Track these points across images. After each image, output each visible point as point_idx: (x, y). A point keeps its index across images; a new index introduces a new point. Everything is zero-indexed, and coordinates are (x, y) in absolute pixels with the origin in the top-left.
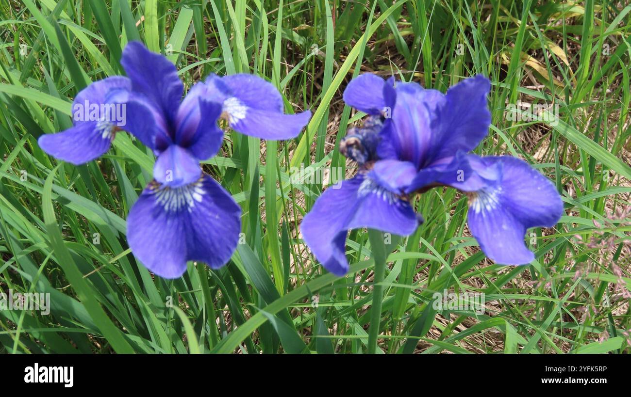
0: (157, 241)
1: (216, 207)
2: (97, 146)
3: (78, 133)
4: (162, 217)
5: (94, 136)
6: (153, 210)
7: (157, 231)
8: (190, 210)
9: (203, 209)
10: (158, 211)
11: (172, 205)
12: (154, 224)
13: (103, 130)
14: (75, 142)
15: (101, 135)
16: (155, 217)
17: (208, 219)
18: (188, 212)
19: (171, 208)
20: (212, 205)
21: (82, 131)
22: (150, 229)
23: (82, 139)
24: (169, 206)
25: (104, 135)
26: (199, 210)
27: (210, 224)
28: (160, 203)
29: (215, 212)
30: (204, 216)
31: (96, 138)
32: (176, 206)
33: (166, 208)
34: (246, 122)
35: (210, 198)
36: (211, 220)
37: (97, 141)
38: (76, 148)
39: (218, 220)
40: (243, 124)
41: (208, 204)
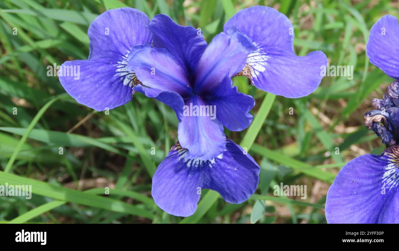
0: (178, 189)
1: (234, 161)
2: (118, 91)
3: (98, 73)
4: (183, 171)
5: (115, 81)
6: (176, 165)
7: (178, 182)
8: (210, 166)
9: (223, 164)
10: (180, 166)
11: (194, 163)
12: (176, 176)
13: (124, 77)
14: (96, 82)
15: (122, 81)
16: (177, 171)
17: (227, 171)
18: (209, 167)
19: (193, 165)
20: (232, 160)
21: (103, 73)
22: (173, 180)
23: (103, 81)
24: (191, 164)
25: (126, 82)
26: (219, 165)
27: (229, 175)
28: (183, 159)
29: (234, 165)
30: (223, 169)
31: (116, 83)
32: (198, 163)
33: (189, 165)
34: (266, 75)
35: (229, 154)
36: (230, 172)
37: (118, 86)
38: (96, 89)
39: (236, 171)
40: (264, 77)
41: (227, 159)
